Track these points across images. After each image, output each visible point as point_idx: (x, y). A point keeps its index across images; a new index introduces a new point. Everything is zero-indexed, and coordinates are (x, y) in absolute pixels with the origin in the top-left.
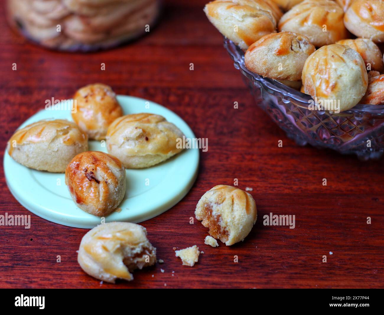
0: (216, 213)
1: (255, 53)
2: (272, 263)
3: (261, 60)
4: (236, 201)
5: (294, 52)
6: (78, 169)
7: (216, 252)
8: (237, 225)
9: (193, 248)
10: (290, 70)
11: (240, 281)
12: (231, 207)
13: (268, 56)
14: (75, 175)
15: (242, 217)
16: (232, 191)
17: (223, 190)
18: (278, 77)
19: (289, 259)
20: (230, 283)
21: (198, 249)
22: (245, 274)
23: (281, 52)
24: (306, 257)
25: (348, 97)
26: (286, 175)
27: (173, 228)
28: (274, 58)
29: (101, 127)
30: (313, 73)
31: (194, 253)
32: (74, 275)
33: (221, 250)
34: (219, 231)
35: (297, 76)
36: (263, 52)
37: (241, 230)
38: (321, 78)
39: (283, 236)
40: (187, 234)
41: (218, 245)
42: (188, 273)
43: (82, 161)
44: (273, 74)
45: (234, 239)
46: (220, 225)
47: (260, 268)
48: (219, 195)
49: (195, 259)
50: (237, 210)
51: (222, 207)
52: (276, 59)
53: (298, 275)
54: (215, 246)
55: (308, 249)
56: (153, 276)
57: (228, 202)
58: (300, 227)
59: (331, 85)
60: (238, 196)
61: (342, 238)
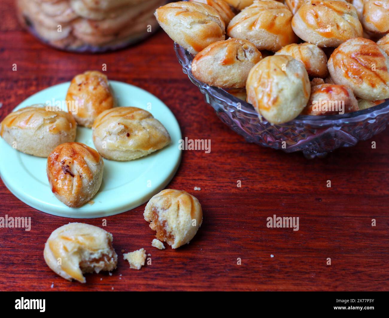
0: (162, 219)
1: (202, 63)
2: (215, 266)
3: (207, 69)
4: (182, 207)
5: (240, 60)
6: (57, 160)
7: (162, 254)
8: (182, 231)
9: (141, 252)
10: (235, 79)
11: (184, 284)
12: (177, 212)
13: (214, 65)
14: (53, 166)
15: (187, 223)
16: (178, 196)
17: (169, 195)
18: (224, 85)
19: (231, 262)
20: (174, 287)
21: (145, 252)
22: (189, 277)
23: (227, 62)
24: (248, 260)
25: (288, 110)
26: (233, 173)
27: (122, 229)
28: (220, 67)
29: (90, 116)
30: (256, 85)
31: (141, 256)
32: (27, 278)
33: (167, 252)
34: (165, 235)
35: (243, 84)
36: (209, 62)
37: (186, 235)
38: (263, 91)
39: (227, 237)
40: (136, 236)
41: (164, 248)
42: (136, 276)
43: (62, 152)
44: (219, 83)
45: (179, 243)
46: (165, 229)
47: (204, 271)
48: (166, 201)
49: (142, 263)
50: (183, 216)
51: (167, 213)
52: (221, 68)
53: (240, 279)
54: (162, 249)
55: (250, 251)
56: (101, 279)
57: (173, 207)
58: (244, 229)
59: (272, 99)
60: (184, 202)
61: (283, 240)
